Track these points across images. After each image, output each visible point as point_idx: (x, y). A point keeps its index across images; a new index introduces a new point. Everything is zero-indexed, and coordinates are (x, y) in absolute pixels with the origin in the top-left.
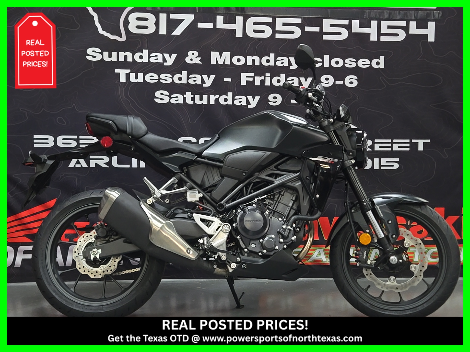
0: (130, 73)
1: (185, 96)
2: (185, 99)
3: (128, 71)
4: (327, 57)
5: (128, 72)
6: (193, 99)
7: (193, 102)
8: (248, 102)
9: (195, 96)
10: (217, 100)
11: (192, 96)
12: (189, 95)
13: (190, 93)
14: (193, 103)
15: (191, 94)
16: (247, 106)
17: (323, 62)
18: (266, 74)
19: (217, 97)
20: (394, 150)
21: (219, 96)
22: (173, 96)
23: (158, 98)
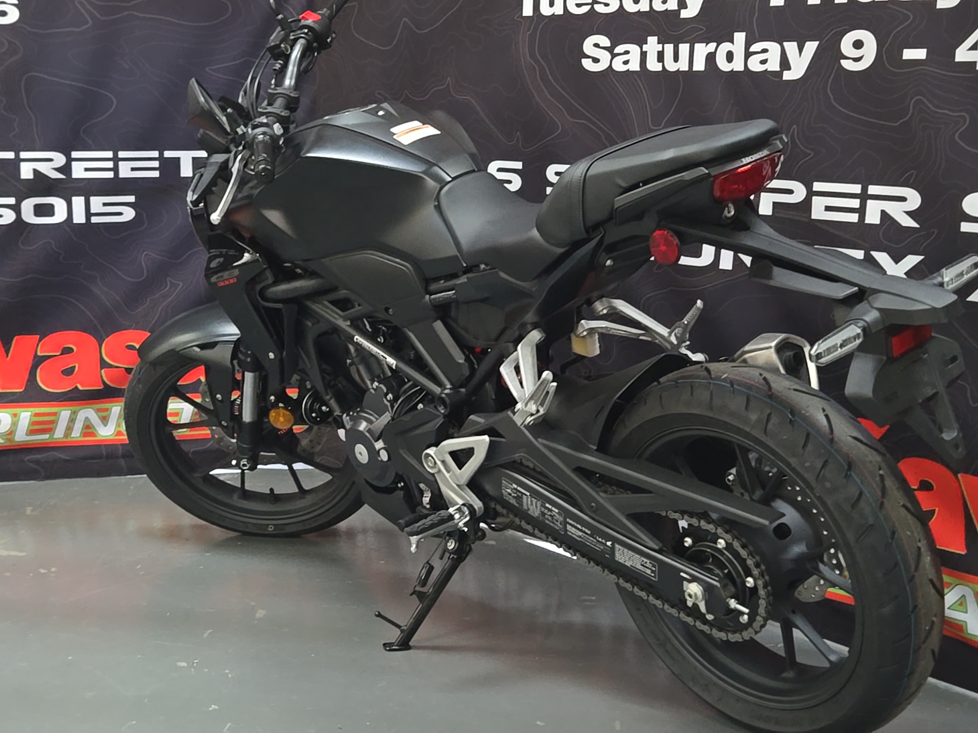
1: (644, 50)
2: (644, 55)
6: (661, 57)
7: (661, 64)
8: (785, 64)
9: (666, 45)
10: (711, 58)
11: (660, 48)
12: (652, 45)
13: (656, 38)
14: (660, 69)
15: (659, 43)
16: (779, 74)
19: (712, 46)
21: (715, 44)
22: (619, 49)
23: (589, 57)
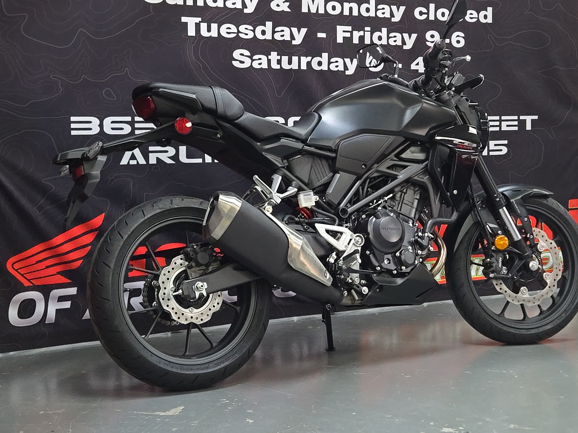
0: (201, 24)
1: (269, 58)
2: (269, 61)
3: (198, 20)
4: (432, 6)
5: (198, 22)
6: (279, 62)
7: (279, 65)
8: (345, 67)
9: (283, 57)
10: (309, 64)
11: (279, 57)
12: (274, 56)
13: (276, 53)
14: (279, 68)
15: (278, 55)
16: (344, 72)
17: (428, 13)
18: (366, 28)
19: (309, 59)
20: (502, 129)
21: (311, 58)
22: (255, 57)
23: (237, 60)
